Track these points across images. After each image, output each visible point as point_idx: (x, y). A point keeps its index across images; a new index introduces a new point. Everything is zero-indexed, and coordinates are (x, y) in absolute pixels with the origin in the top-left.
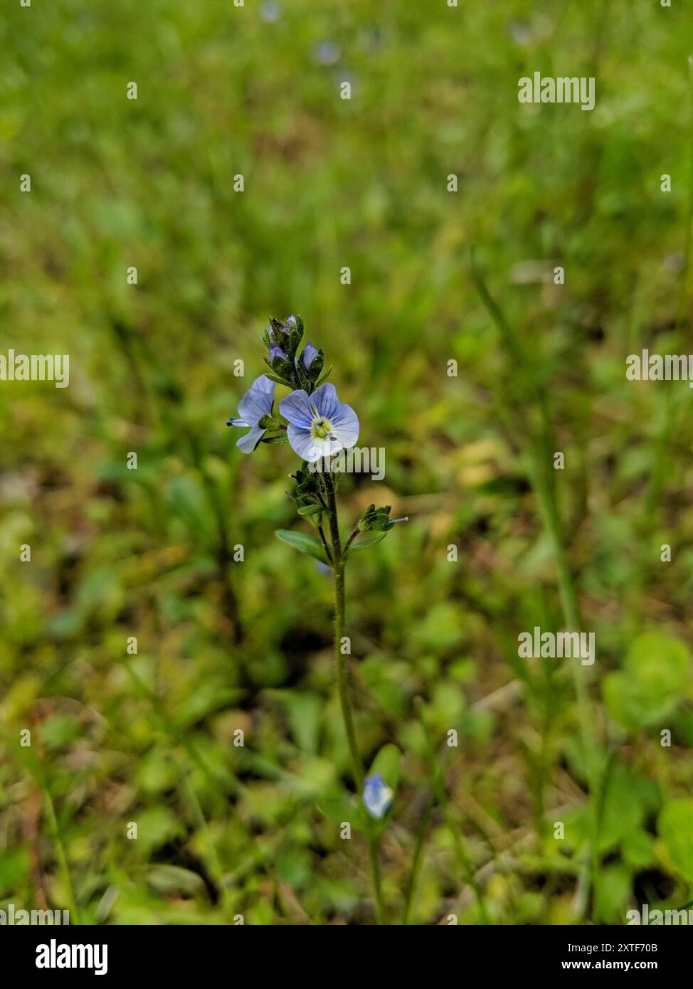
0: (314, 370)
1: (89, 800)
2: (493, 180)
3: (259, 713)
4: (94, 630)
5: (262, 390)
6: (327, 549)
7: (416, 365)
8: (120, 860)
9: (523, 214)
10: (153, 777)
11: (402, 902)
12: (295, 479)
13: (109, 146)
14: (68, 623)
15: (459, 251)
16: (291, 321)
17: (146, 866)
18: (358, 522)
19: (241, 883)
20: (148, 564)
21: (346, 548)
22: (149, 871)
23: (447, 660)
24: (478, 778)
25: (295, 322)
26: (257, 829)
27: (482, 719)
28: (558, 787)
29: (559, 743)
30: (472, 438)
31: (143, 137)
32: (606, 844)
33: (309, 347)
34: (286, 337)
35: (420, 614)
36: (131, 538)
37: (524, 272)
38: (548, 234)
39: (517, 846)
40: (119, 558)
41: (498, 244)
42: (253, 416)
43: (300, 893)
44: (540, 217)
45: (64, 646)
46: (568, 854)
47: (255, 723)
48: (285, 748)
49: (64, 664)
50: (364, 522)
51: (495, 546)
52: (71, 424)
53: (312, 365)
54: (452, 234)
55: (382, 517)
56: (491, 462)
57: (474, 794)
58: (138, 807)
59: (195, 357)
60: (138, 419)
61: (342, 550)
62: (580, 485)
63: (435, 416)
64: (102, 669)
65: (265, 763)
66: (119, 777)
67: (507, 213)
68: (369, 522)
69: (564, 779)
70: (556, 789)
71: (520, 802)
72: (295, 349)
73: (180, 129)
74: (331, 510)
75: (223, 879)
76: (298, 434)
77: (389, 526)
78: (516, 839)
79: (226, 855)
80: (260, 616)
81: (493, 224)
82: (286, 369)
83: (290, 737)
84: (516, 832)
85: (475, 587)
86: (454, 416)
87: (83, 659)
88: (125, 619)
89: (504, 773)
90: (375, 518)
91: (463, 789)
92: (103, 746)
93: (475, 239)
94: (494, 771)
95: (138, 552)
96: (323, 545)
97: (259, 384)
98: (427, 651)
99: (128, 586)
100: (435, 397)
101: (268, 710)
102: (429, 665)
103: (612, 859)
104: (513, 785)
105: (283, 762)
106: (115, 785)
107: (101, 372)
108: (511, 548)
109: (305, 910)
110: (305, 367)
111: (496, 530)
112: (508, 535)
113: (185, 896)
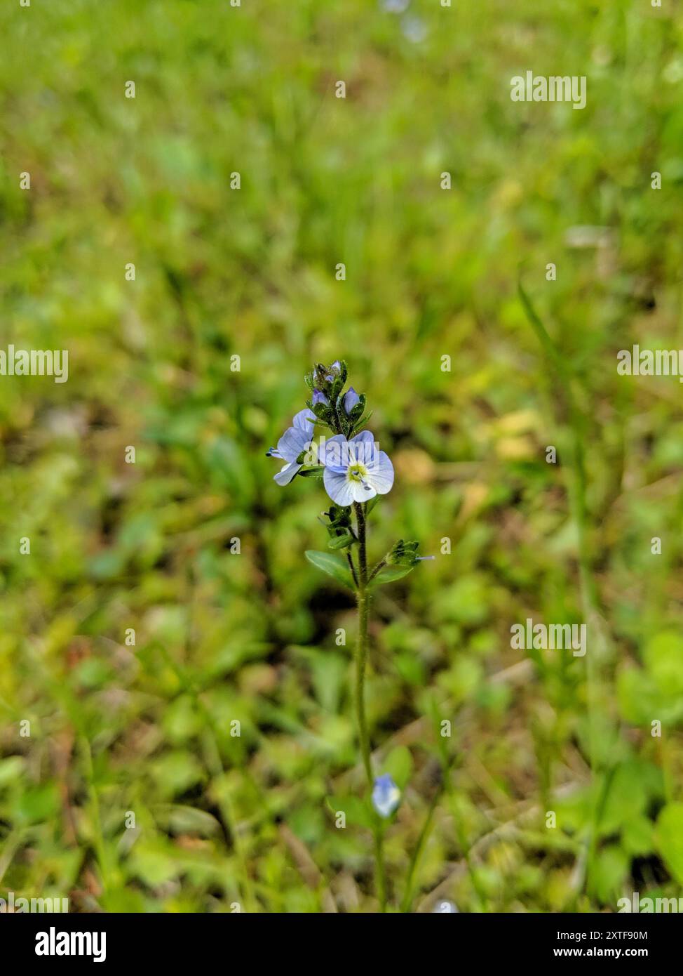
0: (355, 415)
1: (120, 738)
2: (555, 134)
3: (284, 668)
4: (132, 573)
5: (304, 429)
6: (354, 574)
7: (463, 327)
8: (145, 800)
9: (584, 175)
10: (179, 724)
11: (407, 862)
12: (328, 517)
13: (173, 78)
14: (109, 564)
15: (516, 209)
16: (335, 368)
17: (169, 806)
18: (386, 554)
19: (256, 830)
20: (188, 512)
21: (372, 577)
22: (171, 811)
23: (469, 632)
24: (490, 748)
25: (339, 369)
26: (274, 781)
27: (499, 692)
28: (567, 764)
29: (571, 722)
30: (513, 407)
31: (207, 68)
32: (608, 827)
33: (351, 392)
34: (330, 385)
35: (447, 581)
36: (175, 485)
37: (579, 237)
38: (607, 198)
39: (522, 817)
40: (160, 504)
41: (555, 206)
42: (291, 452)
43: (311, 845)
44: (601, 177)
45: (105, 586)
46: (569, 833)
47: (280, 677)
48: (306, 704)
49: (102, 603)
50: (392, 556)
51: (526, 519)
52: (122, 364)
53: (352, 411)
54: (510, 190)
55: (409, 554)
56: (529, 435)
57: (485, 763)
58: (165, 749)
59: (246, 304)
60: (185, 364)
61: (369, 577)
62: (616, 462)
63: (478, 382)
64: (139, 612)
65: (286, 718)
66: (148, 718)
67: (567, 171)
68: (396, 557)
69: (573, 757)
70: (564, 765)
71: (528, 775)
72: (336, 396)
73: (244, 64)
74: (361, 542)
75: (238, 825)
76: (334, 477)
77: (415, 562)
78: (520, 811)
79: (244, 804)
80: (291, 573)
81: (552, 183)
82: (327, 414)
83: (311, 693)
84: (520, 803)
85: (503, 559)
86: (496, 383)
87: (120, 602)
88: (163, 564)
89: (515, 746)
90: (403, 554)
91: (474, 759)
92: (135, 686)
93: (532, 197)
94: (506, 743)
95: (179, 499)
96: (351, 570)
97: (300, 418)
98: (450, 621)
99: (168, 533)
100: (481, 361)
101: (293, 666)
102: (451, 635)
103: (611, 841)
104: (523, 758)
105: (303, 717)
106: (144, 724)
107: (152, 315)
108: (542, 522)
109: (314, 860)
110: (346, 411)
111: (529, 502)
112: (540, 509)
113: (203, 837)
